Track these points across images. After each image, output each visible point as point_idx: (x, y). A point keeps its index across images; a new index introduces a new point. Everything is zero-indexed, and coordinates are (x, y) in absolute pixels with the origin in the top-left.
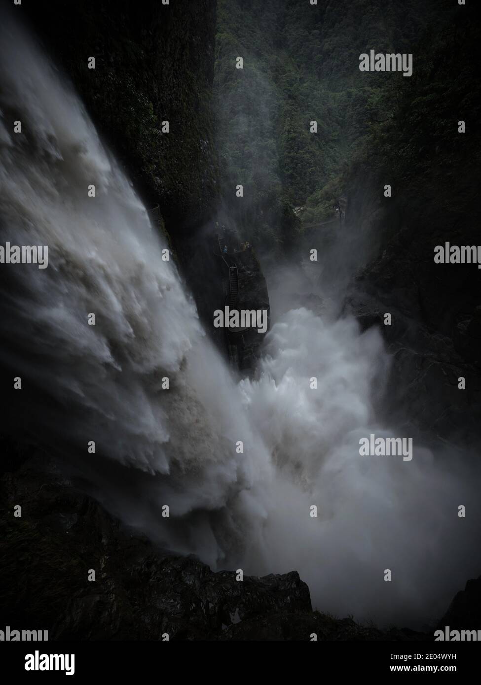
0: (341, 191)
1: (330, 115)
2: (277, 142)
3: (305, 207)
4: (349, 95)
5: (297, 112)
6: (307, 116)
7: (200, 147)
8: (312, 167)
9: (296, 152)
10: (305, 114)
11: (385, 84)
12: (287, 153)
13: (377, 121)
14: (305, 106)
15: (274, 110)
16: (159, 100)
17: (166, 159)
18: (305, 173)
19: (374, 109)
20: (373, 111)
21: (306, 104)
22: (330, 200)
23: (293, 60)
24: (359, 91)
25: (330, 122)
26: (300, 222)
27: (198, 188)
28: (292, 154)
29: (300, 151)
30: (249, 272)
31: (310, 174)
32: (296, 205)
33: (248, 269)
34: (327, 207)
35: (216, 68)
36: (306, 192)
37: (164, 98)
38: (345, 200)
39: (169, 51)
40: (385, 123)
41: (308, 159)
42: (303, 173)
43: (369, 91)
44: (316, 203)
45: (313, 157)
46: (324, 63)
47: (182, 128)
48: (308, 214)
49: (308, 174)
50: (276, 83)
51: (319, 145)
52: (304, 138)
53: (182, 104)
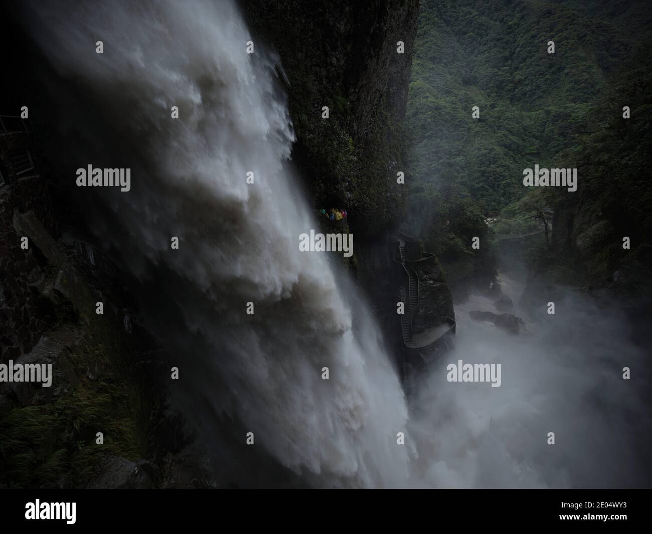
0: (544, 203)
1: (525, 131)
2: (466, 159)
3: (499, 218)
4: (548, 113)
5: (487, 132)
6: (499, 134)
7: (388, 167)
8: (507, 179)
9: (487, 167)
10: (497, 133)
11: (593, 99)
12: (477, 168)
13: (587, 132)
14: (497, 127)
15: (463, 133)
16: (357, 134)
17: (358, 178)
18: (499, 185)
19: (580, 122)
20: (579, 124)
21: (497, 125)
22: (531, 212)
23: (483, 92)
24: (560, 108)
25: (526, 137)
26: (494, 233)
27: (383, 201)
28: (483, 169)
29: (492, 165)
30: (431, 282)
31: (504, 186)
32: (487, 216)
33: (431, 279)
34: (526, 219)
35: (408, 107)
36: (500, 203)
37: (362, 132)
38: (552, 212)
39: (369, 99)
40: (598, 133)
41: (501, 172)
42: (496, 185)
43: (572, 107)
44: (513, 214)
45: (507, 170)
46: (516, 90)
47: (374, 154)
48: (503, 225)
49: (502, 186)
50: (465, 111)
51: (514, 159)
52: (495, 154)
53: (376, 136)
